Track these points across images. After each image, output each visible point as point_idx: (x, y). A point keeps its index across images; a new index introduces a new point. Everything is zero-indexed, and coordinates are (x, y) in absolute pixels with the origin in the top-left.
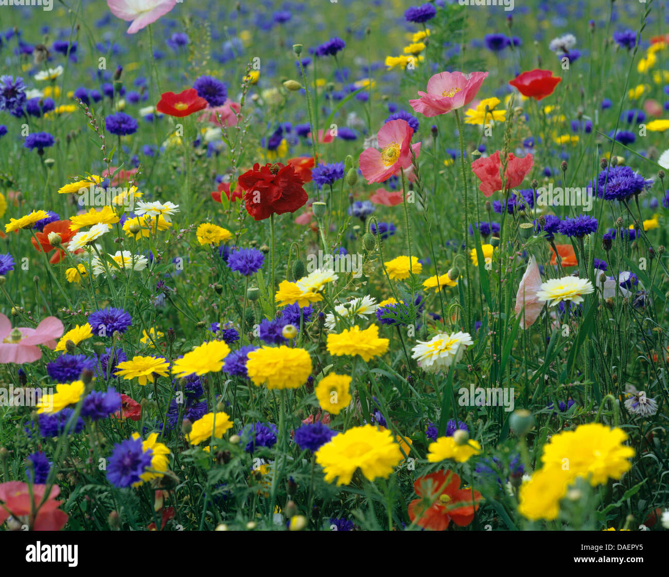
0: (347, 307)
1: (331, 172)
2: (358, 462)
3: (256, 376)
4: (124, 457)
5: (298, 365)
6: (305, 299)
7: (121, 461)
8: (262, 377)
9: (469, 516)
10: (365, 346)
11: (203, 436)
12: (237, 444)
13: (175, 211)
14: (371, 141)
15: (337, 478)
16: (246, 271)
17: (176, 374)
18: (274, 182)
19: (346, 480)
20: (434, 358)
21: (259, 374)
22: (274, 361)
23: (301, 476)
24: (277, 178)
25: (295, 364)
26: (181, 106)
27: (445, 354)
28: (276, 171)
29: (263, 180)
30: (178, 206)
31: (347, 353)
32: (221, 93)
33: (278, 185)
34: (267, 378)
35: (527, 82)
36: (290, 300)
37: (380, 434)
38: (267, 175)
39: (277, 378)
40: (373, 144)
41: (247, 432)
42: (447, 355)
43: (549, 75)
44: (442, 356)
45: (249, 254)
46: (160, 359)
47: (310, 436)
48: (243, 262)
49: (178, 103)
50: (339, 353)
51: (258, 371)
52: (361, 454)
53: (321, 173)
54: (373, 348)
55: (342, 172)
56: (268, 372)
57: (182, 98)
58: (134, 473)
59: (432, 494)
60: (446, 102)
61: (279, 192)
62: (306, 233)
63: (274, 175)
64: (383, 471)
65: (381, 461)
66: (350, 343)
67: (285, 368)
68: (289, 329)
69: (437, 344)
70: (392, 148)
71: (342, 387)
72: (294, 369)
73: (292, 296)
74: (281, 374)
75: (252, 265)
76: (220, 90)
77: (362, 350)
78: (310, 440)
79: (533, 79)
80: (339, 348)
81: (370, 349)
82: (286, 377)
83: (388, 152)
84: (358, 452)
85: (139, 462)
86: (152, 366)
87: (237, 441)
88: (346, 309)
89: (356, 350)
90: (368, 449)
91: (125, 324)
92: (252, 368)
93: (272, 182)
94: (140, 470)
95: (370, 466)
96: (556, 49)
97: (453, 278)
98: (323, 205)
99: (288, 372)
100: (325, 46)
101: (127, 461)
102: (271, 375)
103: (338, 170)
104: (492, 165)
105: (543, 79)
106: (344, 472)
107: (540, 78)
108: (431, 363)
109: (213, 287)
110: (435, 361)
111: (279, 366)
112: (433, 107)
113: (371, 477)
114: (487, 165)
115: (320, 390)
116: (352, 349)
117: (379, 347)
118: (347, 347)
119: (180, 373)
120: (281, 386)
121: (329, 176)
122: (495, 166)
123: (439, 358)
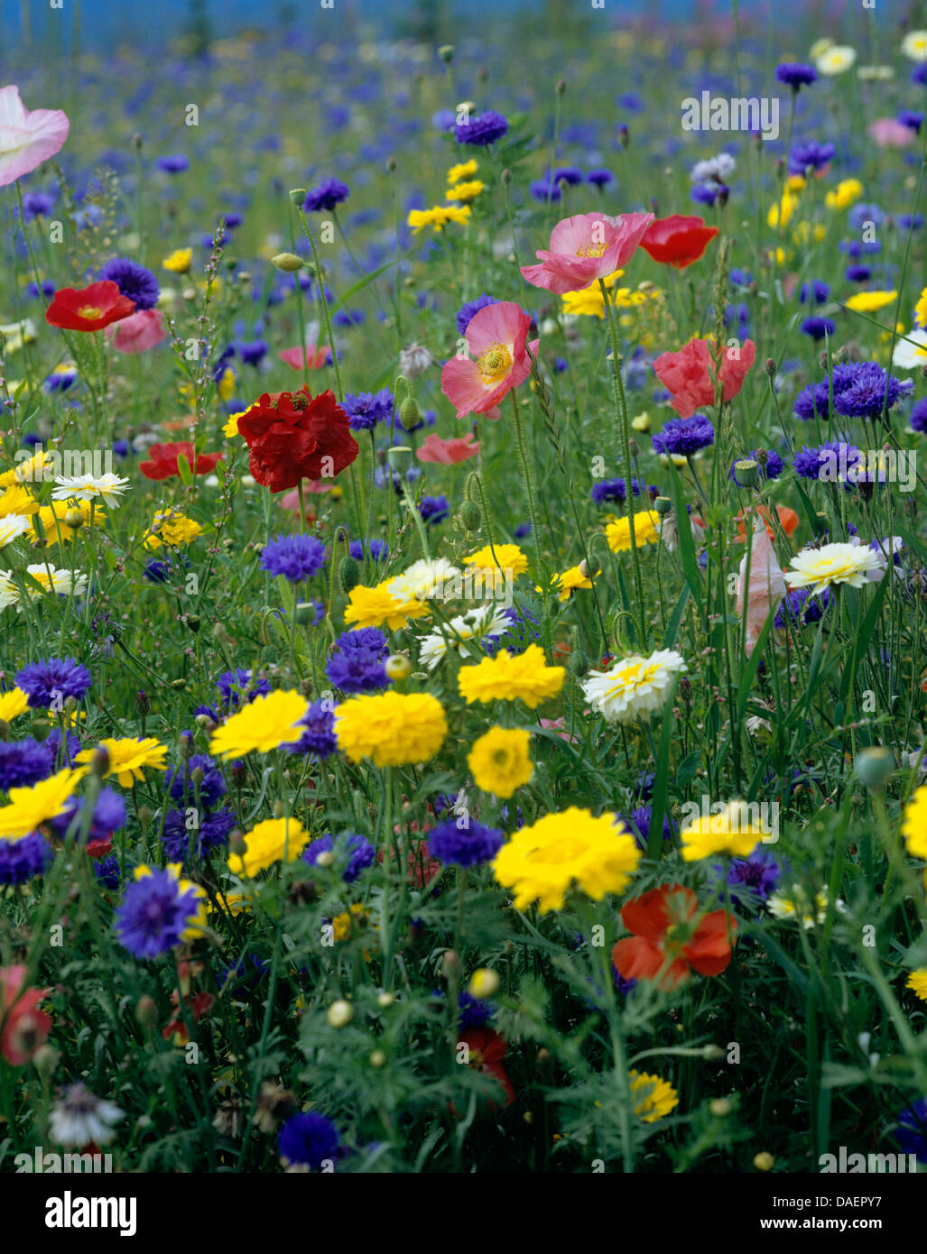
0: (470, 622)
1: (371, 408)
2: (575, 869)
3: (356, 745)
4: (146, 904)
5: (428, 722)
6: (401, 614)
7: (143, 913)
8: (367, 746)
9: (724, 957)
10: (529, 682)
11: (263, 859)
12: (329, 867)
13: (124, 488)
14: (413, 354)
15: (535, 904)
16: (296, 573)
17: (221, 755)
18: (300, 425)
19: (556, 904)
20: (628, 697)
21: (362, 742)
22: (384, 717)
23: (436, 915)
24: (305, 418)
25: (422, 718)
26: (88, 312)
27: (646, 689)
28: (301, 405)
29: (282, 421)
30: (126, 479)
31: (500, 697)
32: (148, 287)
33: (307, 429)
34: (376, 749)
35: (662, 239)
36: (373, 617)
37: (595, 822)
38: (289, 413)
39: (394, 745)
40: (417, 360)
41: (344, 845)
42: (649, 690)
43: (698, 226)
44: (642, 693)
45: (295, 546)
46: (147, 741)
47: (458, 842)
48: (292, 558)
49: (83, 307)
50: (485, 698)
51: (359, 737)
52: (574, 857)
53: (353, 409)
54: (542, 683)
55: (390, 405)
56: (377, 737)
57: (89, 297)
58: (169, 930)
59: (690, 915)
60: (588, 266)
61: (311, 439)
62: (324, 517)
63: (300, 413)
64: (615, 883)
65: (610, 866)
66: (502, 678)
67: (407, 726)
68: (397, 662)
69: (626, 675)
70: (495, 352)
71: (516, 749)
72: (422, 727)
73: (376, 611)
74: (400, 738)
75: (307, 562)
76: (147, 282)
77: (525, 689)
78: (458, 847)
79: (672, 232)
80: (484, 688)
81: (538, 687)
82: (409, 743)
83: (488, 359)
84: (569, 854)
85: (175, 910)
86: (137, 753)
87: (330, 861)
88: (468, 627)
89: (515, 689)
90: (581, 849)
91: (81, 684)
92: (346, 732)
93: (296, 424)
94: (179, 924)
95: (593, 875)
96: (703, 179)
97: (589, 573)
98: (407, 452)
99: (411, 734)
100: (316, 195)
101: (154, 910)
102: (384, 742)
103: (383, 403)
104: (692, 364)
105: (689, 233)
106: (552, 889)
107: (684, 229)
108: (624, 707)
109: (184, 619)
110: (629, 704)
111: (397, 724)
112: (565, 277)
113: (597, 893)
114: (682, 364)
115: (479, 759)
116: (507, 689)
117: (552, 682)
118: (498, 685)
119: (230, 751)
120: (400, 759)
121: (369, 414)
122: (696, 366)
123: (637, 696)
